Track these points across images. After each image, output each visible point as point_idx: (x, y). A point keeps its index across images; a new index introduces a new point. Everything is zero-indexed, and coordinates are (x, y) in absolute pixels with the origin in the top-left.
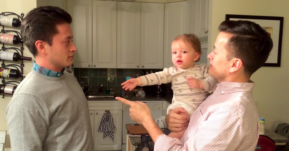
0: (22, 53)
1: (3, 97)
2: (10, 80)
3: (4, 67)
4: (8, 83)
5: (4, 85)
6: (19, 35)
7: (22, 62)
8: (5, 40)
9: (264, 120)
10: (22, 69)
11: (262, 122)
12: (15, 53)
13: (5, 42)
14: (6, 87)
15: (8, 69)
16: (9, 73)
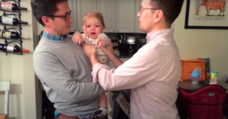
0: (20, 18)
1: (7, 54)
2: (11, 40)
3: (6, 30)
4: (10, 43)
5: (7, 44)
6: (17, 3)
7: (20, 26)
8: (6, 8)
9: (217, 73)
10: (21, 32)
11: (216, 74)
12: (14, 19)
13: (5, 9)
14: (8, 46)
15: (9, 31)
16: (10, 34)
